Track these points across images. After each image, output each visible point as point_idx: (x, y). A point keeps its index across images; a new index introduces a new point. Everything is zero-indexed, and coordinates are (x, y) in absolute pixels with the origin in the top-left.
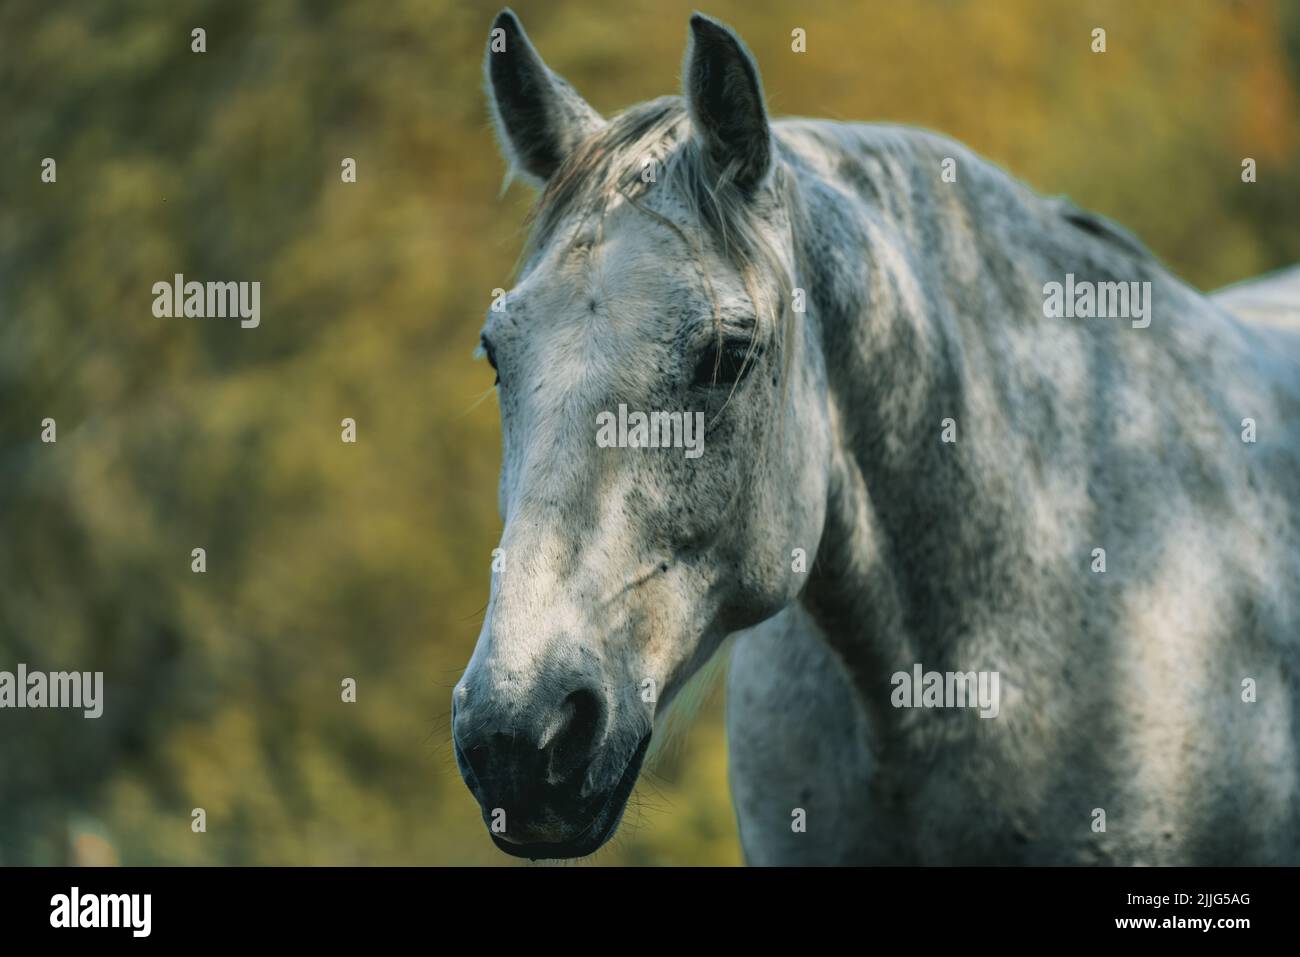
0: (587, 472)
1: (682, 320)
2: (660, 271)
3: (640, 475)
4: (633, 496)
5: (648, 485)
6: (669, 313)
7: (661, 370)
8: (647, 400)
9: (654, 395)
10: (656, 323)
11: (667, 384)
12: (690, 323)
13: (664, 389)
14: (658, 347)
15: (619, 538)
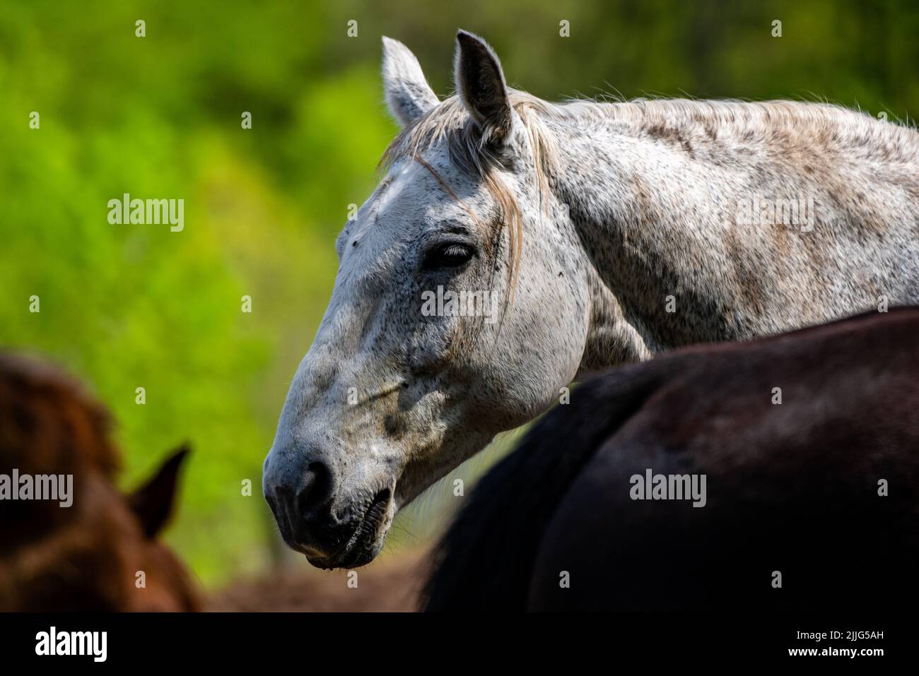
0: (350, 323)
1: (420, 229)
2: (415, 197)
3: (386, 326)
4: (380, 339)
5: (391, 332)
6: (414, 224)
7: (403, 259)
8: (393, 278)
9: (399, 275)
10: (405, 229)
11: (406, 268)
12: (424, 232)
13: (405, 271)
14: (403, 245)
15: (368, 366)
